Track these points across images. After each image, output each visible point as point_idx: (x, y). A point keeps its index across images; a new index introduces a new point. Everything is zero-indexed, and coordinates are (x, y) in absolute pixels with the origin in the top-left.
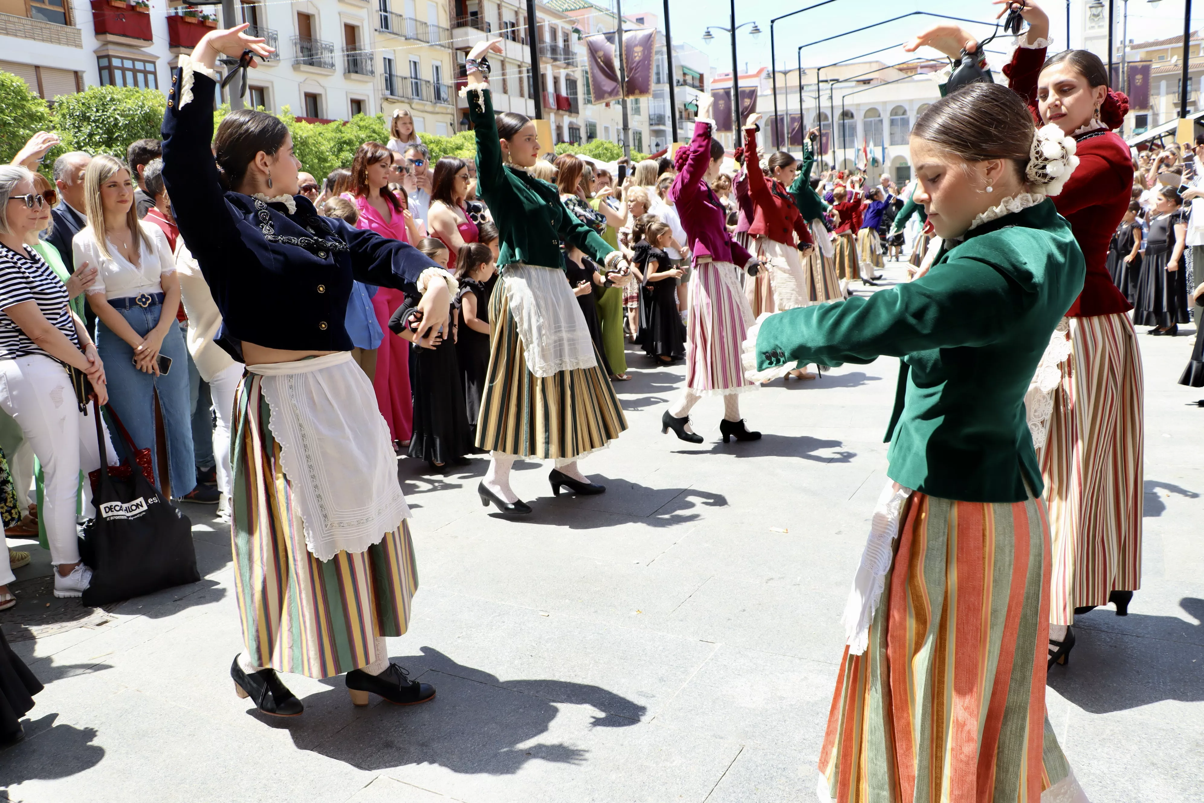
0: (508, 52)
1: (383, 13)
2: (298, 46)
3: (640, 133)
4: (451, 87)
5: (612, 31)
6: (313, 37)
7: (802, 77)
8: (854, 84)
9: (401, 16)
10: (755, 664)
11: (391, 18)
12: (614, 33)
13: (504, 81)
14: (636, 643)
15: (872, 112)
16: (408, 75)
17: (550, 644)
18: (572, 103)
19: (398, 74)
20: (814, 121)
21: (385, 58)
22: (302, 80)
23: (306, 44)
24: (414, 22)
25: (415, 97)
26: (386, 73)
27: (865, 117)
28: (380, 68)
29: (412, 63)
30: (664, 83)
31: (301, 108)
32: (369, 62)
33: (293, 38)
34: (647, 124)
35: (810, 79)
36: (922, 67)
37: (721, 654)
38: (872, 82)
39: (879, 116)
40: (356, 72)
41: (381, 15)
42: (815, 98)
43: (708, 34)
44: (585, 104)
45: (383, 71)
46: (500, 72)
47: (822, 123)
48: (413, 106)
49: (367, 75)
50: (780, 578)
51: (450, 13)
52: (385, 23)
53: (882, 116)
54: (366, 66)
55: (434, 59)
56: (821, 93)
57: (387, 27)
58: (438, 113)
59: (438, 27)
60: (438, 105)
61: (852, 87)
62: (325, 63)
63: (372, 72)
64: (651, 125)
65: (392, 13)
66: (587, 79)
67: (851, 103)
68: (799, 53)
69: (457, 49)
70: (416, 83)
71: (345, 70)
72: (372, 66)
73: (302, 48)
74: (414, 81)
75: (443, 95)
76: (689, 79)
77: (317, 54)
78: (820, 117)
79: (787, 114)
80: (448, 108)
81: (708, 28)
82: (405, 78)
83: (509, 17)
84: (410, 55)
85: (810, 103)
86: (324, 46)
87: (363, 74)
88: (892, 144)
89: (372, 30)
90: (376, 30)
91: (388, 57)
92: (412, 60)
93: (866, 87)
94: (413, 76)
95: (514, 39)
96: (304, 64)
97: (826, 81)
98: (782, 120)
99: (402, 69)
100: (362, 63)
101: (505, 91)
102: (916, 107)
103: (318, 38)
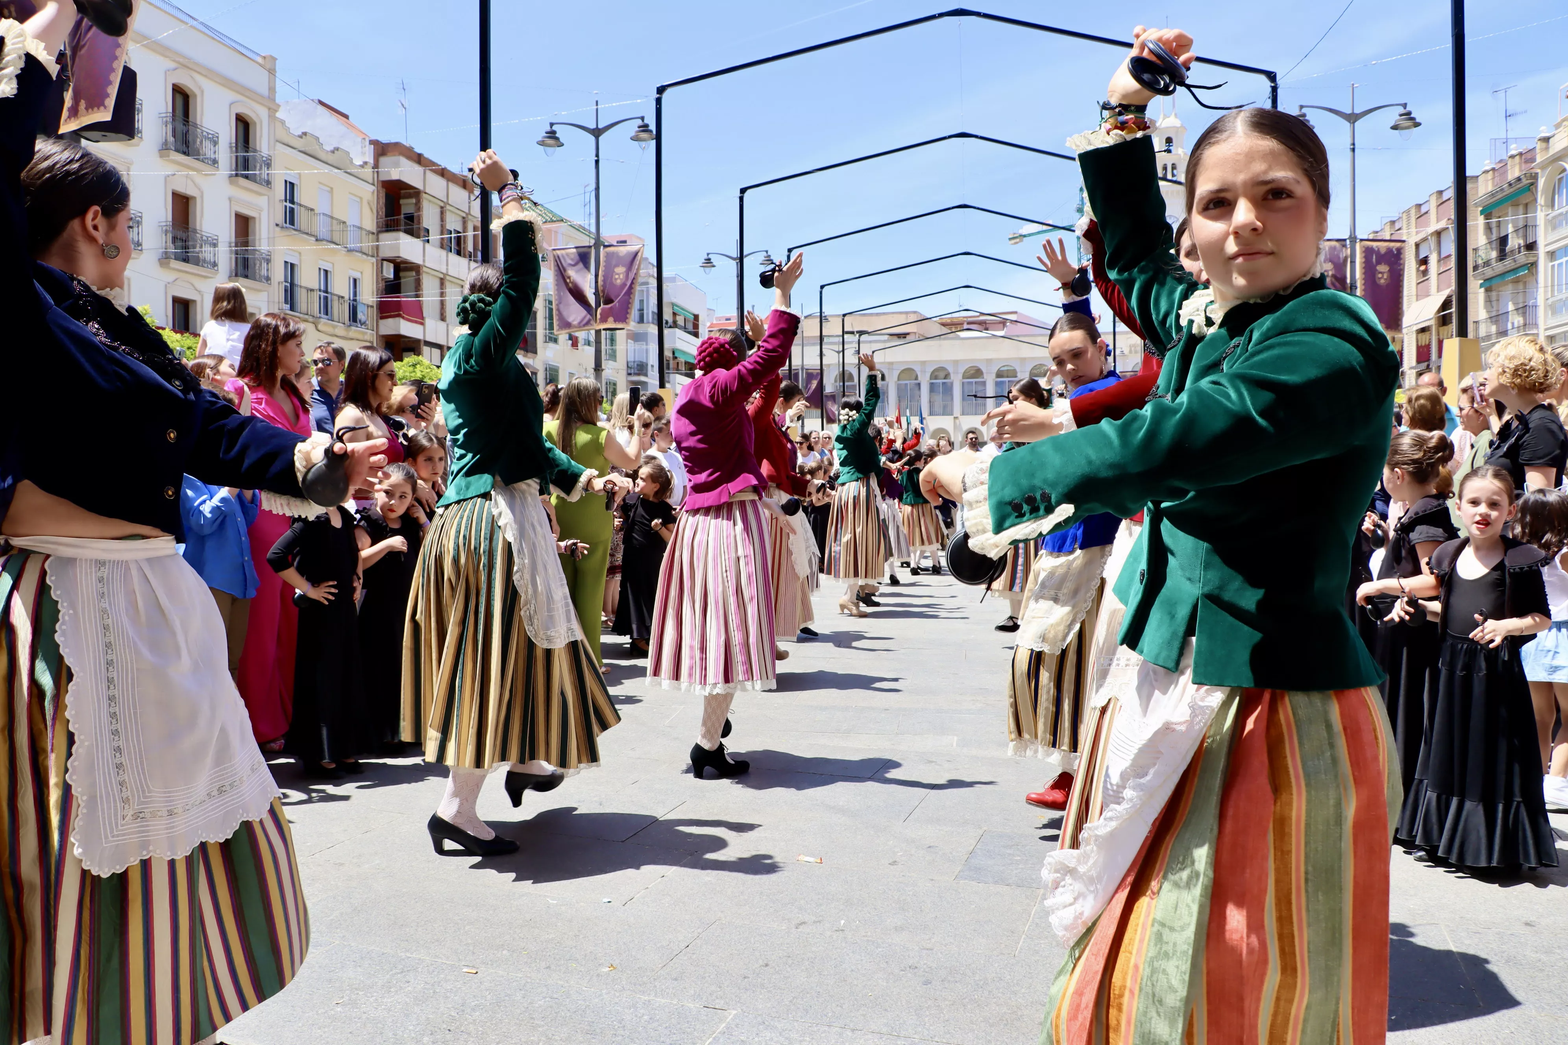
0: (449, 268)
1: (288, 205)
2: (170, 236)
3: (615, 384)
4: (372, 307)
5: (587, 244)
6: (190, 225)
7: (824, 324)
8: (886, 337)
9: (312, 210)
10: (787, 1038)
11: (298, 211)
12: (590, 247)
13: (442, 303)
14: (610, 1011)
15: (908, 373)
16: (316, 287)
17: (478, 1013)
18: (529, 339)
19: (303, 284)
20: (836, 381)
21: (286, 262)
22: (171, 279)
23: (180, 234)
24: (329, 219)
25: (322, 315)
26: (286, 281)
27: (899, 379)
28: (278, 274)
29: (322, 272)
30: (648, 322)
31: (167, 316)
32: (264, 265)
33: (164, 224)
34: (625, 373)
35: (833, 328)
36: (969, 323)
37: (737, 1025)
38: (908, 337)
39: (916, 378)
40: (246, 277)
41: (286, 207)
42: (838, 352)
43: (708, 261)
44: (546, 342)
45: (282, 279)
46: (438, 291)
47: (846, 384)
48: (320, 327)
49: (261, 281)
50: (815, 922)
51: (378, 212)
52: (290, 217)
53: (919, 378)
54: (260, 270)
55: (352, 269)
56: (846, 347)
57: (292, 222)
58: (352, 339)
59: (360, 228)
60: (353, 328)
61: (885, 341)
62: (204, 261)
63: (268, 279)
64: (629, 374)
65: (300, 205)
66: (551, 310)
67: (882, 360)
68: (821, 293)
69: (383, 260)
70: (326, 298)
71: (231, 272)
72: (268, 270)
73: (174, 239)
74: (323, 294)
75: (360, 316)
76: (680, 321)
77: (195, 247)
78: (844, 376)
79: (802, 369)
80: (366, 333)
81: (708, 254)
82: (312, 290)
83: (453, 223)
84: (321, 262)
85: (831, 358)
86: (204, 238)
87: (255, 279)
88: (931, 414)
89: (272, 225)
90: (277, 225)
91: (290, 260)
92: (323, 267)
93: (902, 341)
94: (322, 288)
95: (459, 253)
96: (176, 259)
97: (852, 333)
98: (797, 375)
99: (308, 278)
100: (255, 265)
101: (443, 318)
102: (962, 370)
103: (198, 228)
